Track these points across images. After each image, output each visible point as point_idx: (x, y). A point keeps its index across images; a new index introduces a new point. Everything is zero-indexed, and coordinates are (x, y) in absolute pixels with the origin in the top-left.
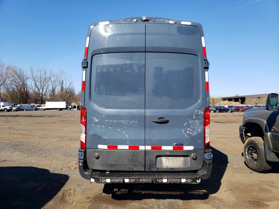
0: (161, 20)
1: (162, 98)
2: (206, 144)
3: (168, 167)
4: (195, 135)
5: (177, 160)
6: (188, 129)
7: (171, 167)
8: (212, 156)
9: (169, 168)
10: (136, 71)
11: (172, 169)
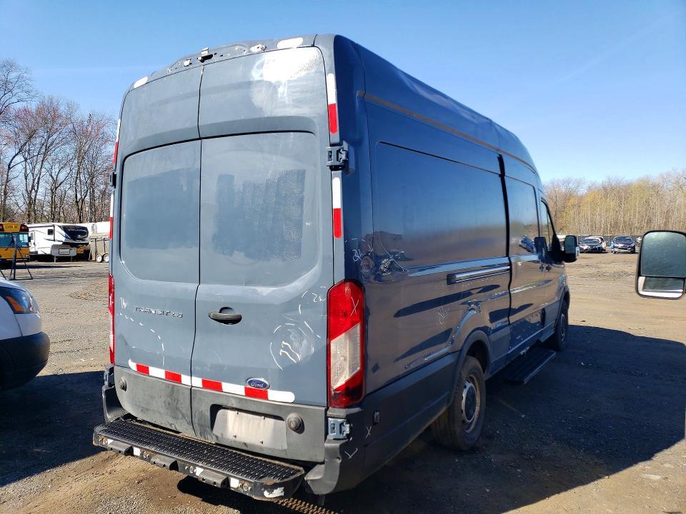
0: (237, 49)
1: (231, 256)
2: (333, 393)
3: (237, 439)
4: (298, 363)
5: (258, 424)
6: (283, 342)
7: (243, 441)
8: (348, 429)
9: (240, 442)
10: (185, 188)
11: (245, 444)
